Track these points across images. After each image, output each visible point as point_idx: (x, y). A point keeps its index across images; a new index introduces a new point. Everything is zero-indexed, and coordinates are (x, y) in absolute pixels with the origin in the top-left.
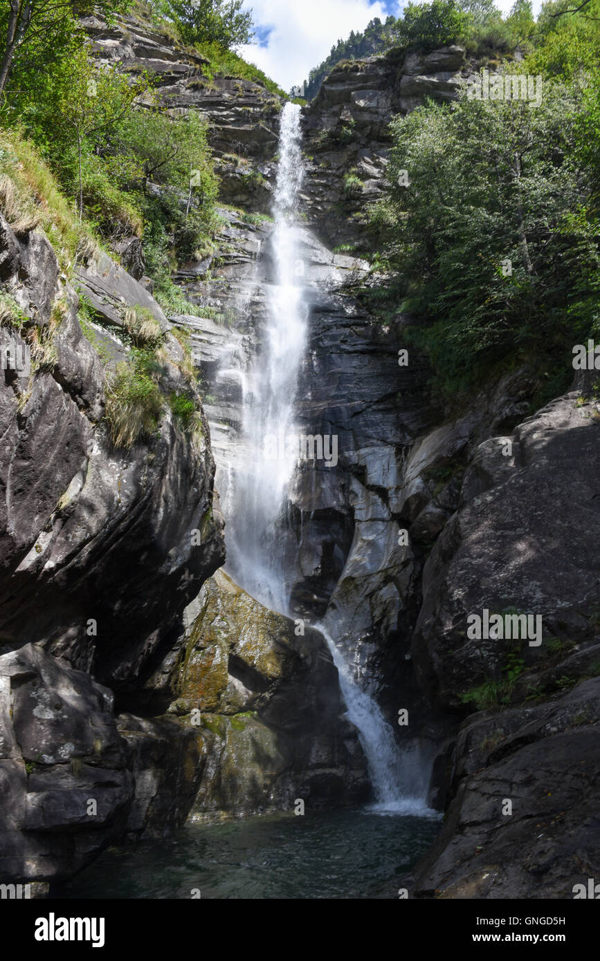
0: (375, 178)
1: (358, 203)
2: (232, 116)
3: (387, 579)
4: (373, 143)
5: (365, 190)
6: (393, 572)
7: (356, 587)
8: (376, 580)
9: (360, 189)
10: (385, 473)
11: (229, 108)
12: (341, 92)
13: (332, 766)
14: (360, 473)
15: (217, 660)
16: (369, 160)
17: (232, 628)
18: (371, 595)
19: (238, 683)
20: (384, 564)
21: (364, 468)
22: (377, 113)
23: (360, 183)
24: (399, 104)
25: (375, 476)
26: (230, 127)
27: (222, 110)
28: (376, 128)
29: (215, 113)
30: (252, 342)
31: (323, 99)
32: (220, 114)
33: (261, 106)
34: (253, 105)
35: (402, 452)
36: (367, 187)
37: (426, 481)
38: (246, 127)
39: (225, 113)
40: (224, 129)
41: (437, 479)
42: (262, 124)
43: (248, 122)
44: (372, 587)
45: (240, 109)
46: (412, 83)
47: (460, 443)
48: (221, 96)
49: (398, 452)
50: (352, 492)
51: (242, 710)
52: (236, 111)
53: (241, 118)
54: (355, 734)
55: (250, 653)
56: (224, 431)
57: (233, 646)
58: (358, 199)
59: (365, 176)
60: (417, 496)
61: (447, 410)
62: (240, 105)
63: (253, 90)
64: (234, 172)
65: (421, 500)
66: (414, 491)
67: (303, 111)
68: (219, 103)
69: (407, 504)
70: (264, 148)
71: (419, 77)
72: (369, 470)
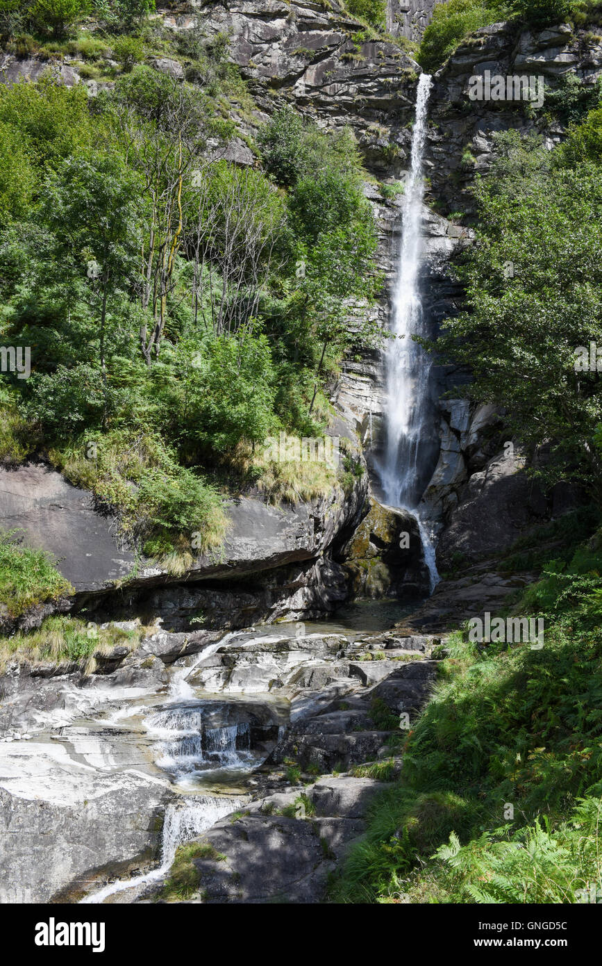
0: (486, 152)
1: (471, 176)
2: (375, 87)
3: (453, 490)
4: (488, 113)
5: (477, 165)
6: (456, 486)
7: (436, 491)
8: (447, 489)
9: (473, 165)
10: (462, 420)
11: (373, 79)
12: (465, 66)
13: (414, 582)
14: (447, 416)
15: (365, 537)
16: (482, 133)
17: (372, 522)
18: (443, 498)
19: (373, 545)
20: (452, 480)
21: (450, 414)
23: (473, 160)
25: (455, 420)
26: (373, 97)
27: (367, 82)
29: (363, 85)
31: (451, 70)
32: (366, 86)
33: (400, 75)
34: (393, 75)
35: (474, 406)
36: (478, 162)
37: (479, 437)
38: (387, 97)
39: (370, 85)
40: (368, 99)
41: (486, 437)
42: (400, 94)
43: (388, 92)
44: (444, 493)
45: (382, 80)
46: (524, 62)
48: (367, 67)
49: (472, 404)
50: (441, 429)
51: (375, 556)
52: (379, 82)
53: (383, 89)
54: (427, 569)
55: (379, 532)
56: (366, 382)
57: (371, 530)
58: (470, 173)
59: (477, 152)
60: (473, 445)
62: (385, 76)
64: (376, 144)
65: (475, 448)
66: (472, 442)
67: (433, 80)
68: (365, 76)
69: (468, 448)
70: (400, 115)
71: (530, 58)
72: (453, 416)
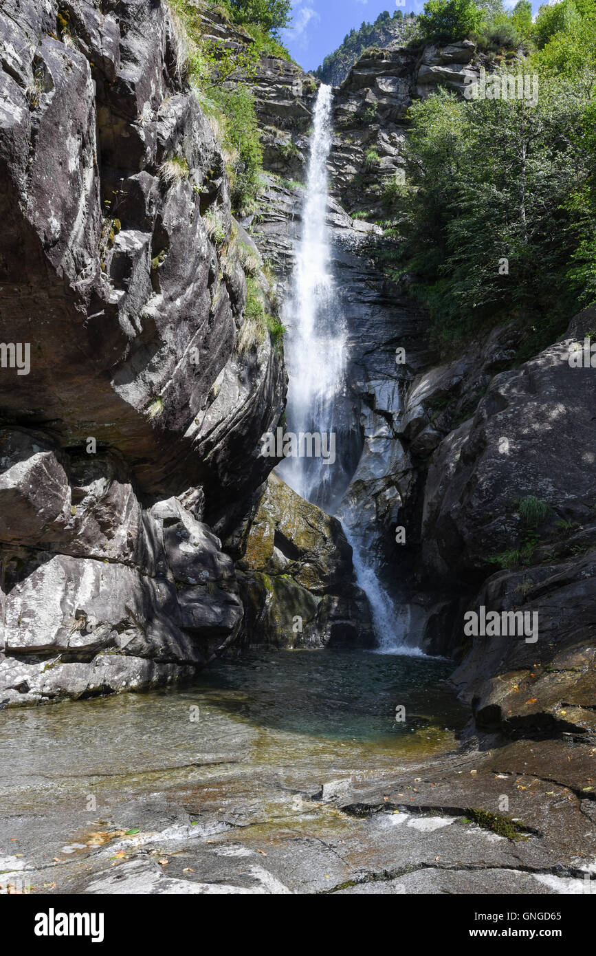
0: (391, 155)
1: (375, 177)
2: (273, 92)
3: (391, 483)
4: (391, 125)
5: (382, 166)
6: (395, 478)
7: (365, 488)
8: (381, 483)
9: (378, 164)
10: (391, 401)
11: (271, 84)
12: (367, 77)
13: (348, 618)
14: (370, 400)
15: (266, 533)
16: (387, 139)
17: (278, 509)
18: (377, 495)
19: (280, 553)
20: (388, 471)
21: (373, 396)
22: (397, 98)
23: (379, 159)
24: (416, 90)
25: (382, 403)
26: (272, 102)
27: (265, 87)
28: (395, 111)
29: (260, 88)
30: (285, 288)
31: (351, 82)
32: (263, 89)
33: (298, 85)
35: (405, 385)
36: (384, 162)
37: (425, 409)
38: (286, 103)
39: (267, 89)
40: (266, 103)
41: (435, 408)
42: (299, 101)
43: (287, 99)
44: (378, 489)
45: (280, 86)
46: (429, 72)
47: (455, 380)
48: (264, 73)
49: (401, 386)
50: (363, 415)
52: (277, 88)
53: (281, 95)
54: (364, 598)
55: (289, 531)
57: (277, 523)
58: (376, 173)
59: (383, 153)
60: (417, 420)
61: (443, 354)
62: (280, 83)
63: (292, 70)
64: (273, 142)
65: (420, 423)
66: (415, 416)
67: (334, 92)
68: (262, 80)
69: (409, 426)
70: (299, 122)
71: (434, 68)
72: (378, 398)
